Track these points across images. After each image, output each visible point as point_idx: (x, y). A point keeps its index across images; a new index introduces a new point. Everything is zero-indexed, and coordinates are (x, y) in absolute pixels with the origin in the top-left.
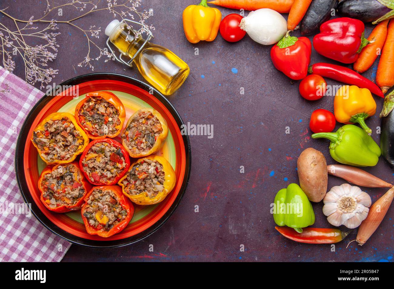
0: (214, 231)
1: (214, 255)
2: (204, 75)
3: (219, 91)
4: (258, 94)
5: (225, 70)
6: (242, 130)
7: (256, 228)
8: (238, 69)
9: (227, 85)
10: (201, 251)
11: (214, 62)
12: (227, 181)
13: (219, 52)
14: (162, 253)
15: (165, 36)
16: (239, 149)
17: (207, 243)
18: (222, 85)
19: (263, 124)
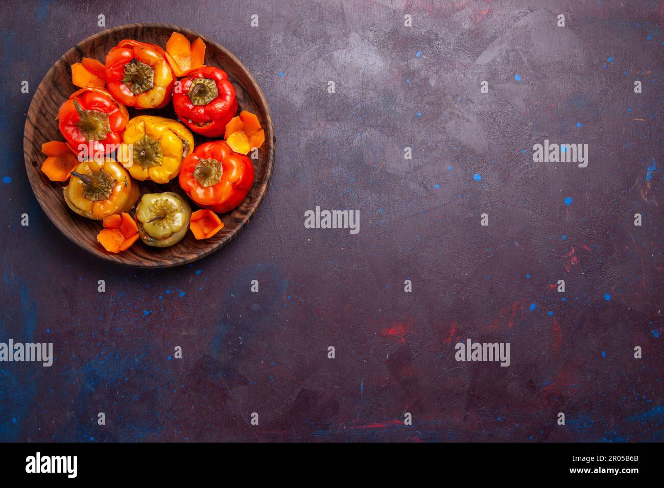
0: (463, 386)
1: (465, 418)
2: (439, 184)
3: (459, 205)
4: (508, 206)
5: (464, 178)
6: (491, 253)
8: (481, 175)
9: (468, 196)
10: (448, 414)
11: (450, 168)
12: (476, 320)
13: (456, 154)
14: (397, 420)
15: (386, 137)
16: (488, 277)
17: (455, 402)
18: (463, 197)
19: (517, 244)
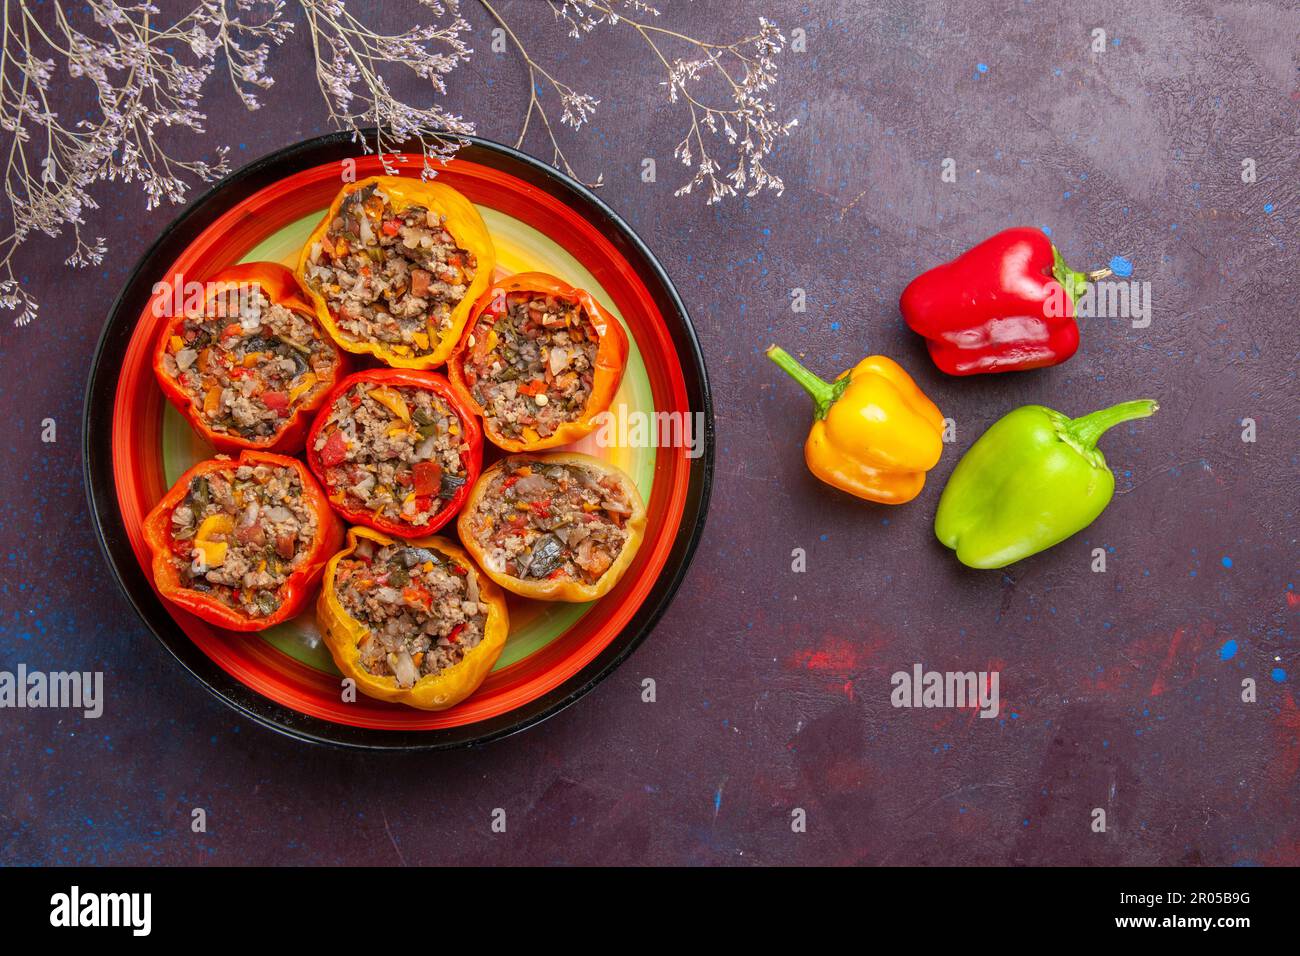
6: (1130, 485)
7: (1155, 842)
13: (1068, 194)
15: (877, 123)
19: (1207, 467)
